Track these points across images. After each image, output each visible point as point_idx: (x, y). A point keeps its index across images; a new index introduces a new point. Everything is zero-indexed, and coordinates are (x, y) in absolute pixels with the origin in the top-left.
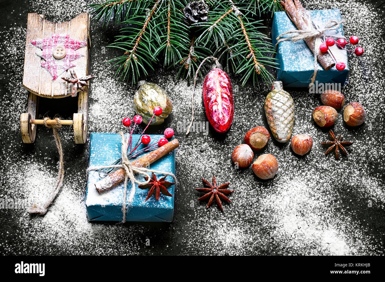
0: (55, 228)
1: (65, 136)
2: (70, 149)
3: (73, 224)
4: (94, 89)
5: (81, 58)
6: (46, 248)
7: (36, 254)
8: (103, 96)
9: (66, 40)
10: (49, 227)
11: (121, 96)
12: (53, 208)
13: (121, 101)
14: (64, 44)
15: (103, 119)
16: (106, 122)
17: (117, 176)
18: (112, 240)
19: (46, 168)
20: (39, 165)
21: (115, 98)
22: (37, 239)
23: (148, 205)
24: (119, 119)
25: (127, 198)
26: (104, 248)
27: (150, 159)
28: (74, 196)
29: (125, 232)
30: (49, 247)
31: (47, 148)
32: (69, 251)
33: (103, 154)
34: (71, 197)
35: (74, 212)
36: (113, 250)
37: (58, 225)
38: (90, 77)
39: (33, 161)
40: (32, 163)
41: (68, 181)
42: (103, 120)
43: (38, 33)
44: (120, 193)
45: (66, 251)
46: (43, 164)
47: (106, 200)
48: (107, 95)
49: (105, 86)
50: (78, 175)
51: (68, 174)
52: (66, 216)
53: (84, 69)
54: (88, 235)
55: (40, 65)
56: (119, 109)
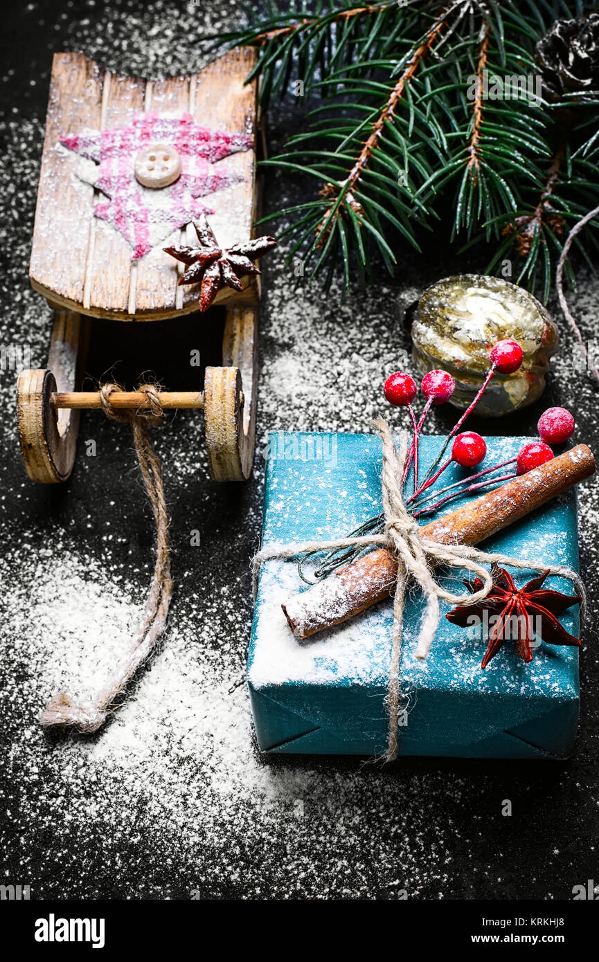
0: (138, 782)
1: (177, 464)
2: (193, 508)
3: (204, 769)
4: (276, 310)
5: (233, 186)
6: (103, 854)
7: (66, 877)
8: (309, 329)
9: (181, 128)
10: (115, 780)
11: (371, 330)
12: (129, 712)
13: (374, 344)
14: (175, 142)
15: (309, 404)
16: (322, 415)
17: (367, 574)
18: (348, 826)
19: (108, 570)
20: (82, 561)
21: (350, 337)
22: (72, 823)
23: (482, 686)
24: (365, 403)
25: (405, 659)
26: (316, 857)
27: (490, 516)
28: (208, 668)
29: (394, 798)
30: (114, 850)
31: (112, 503)
32: (188, 869)
33: (313, 501)
34: (196, 673)
35: (207, 726)
36: (352, 866)
37: (148, 773)
38: (263, 242)
39: (63, 549)
40: (59, 556)
41: (187, 615)
42: (311, 408)
43: (87, 113)
44: (379, 642)
45: (176, 864)
46: (98, 558)
47: (326, 664)
48: (325, 325)
49: (315, 298)
50: (220, 596)
51: (187, 593)
52: (177, 738)
53: (241, 221)
54: (258, 808)
55: (91, 212)
56: (365, 373)
